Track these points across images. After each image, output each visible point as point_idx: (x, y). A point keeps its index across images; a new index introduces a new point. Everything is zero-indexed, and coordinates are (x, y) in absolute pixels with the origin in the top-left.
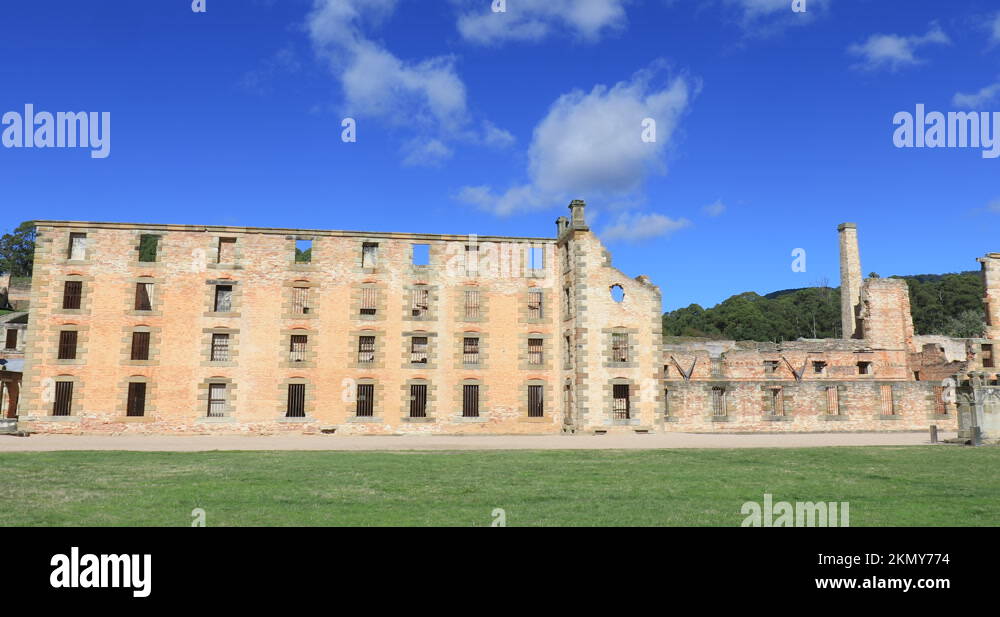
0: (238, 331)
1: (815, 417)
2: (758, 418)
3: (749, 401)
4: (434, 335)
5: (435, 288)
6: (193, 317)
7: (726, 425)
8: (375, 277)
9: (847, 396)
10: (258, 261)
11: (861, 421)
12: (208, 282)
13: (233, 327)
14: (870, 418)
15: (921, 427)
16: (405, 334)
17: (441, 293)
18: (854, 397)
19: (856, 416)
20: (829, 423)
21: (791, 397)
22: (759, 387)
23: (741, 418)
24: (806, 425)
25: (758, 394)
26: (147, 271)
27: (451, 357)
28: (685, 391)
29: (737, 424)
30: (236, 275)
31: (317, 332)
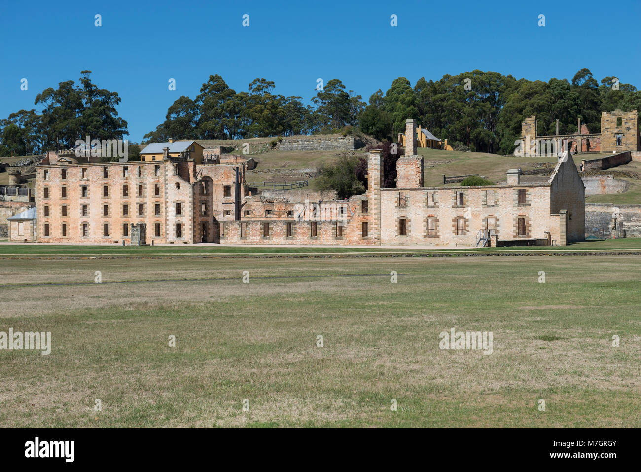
0: (89, 204)
1: (282, 238)
2: (259, 238)
3: (255, 230)
4: (146, 203)
5: (146, 184)
6: (77, 199)
7: (247, 241)
8: (127, 180)
9: (296, 228)
10: (93, 177)
11: (302, 240)
12: (80, 186)
13: (88, 203)
14: (306, 238)
15: (329, 243)
16: (137, 203)
17: (148, 186)
18: (299, 228)
19: (300, 237)
20: (288, 240)
21: (272, 228)
22: (259, 223)
23: (252, 238)
24: (278, 241)
25: (259, 226)
26: (64, 183)
27: (151, 212)
28: (231, 225)
29: (250, 241)
30: (87, 183)
31: (111, 204)
